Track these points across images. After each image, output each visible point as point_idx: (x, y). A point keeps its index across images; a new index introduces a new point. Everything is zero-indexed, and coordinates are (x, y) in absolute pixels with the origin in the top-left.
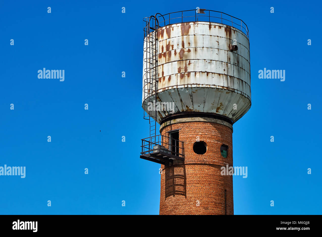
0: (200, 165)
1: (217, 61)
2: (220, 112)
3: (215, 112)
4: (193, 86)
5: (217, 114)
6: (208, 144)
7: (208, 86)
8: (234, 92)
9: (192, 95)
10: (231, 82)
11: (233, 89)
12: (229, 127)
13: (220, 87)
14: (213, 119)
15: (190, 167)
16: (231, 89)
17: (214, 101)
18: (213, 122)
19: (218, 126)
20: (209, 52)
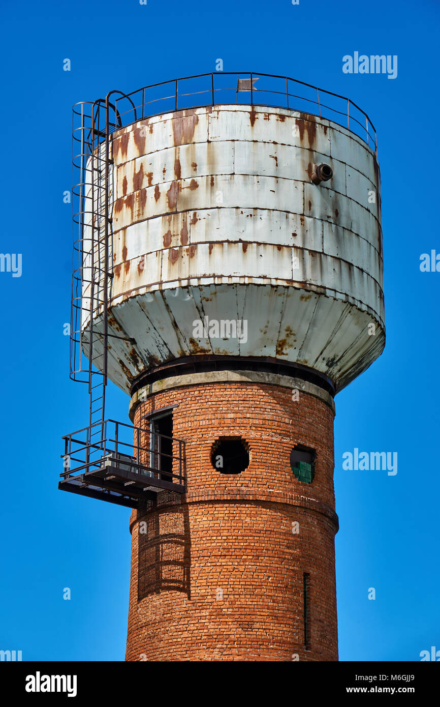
0: (231, 505)
1: (273, 210)
2: (287, 354)
3: (273, 355)
4: (205, 282)
5: (278, 359)
6: (254, 444)
7: (247, 281)
8: (323, 296)
9: (202, 308)
10: (313, 267)
11: (321, 287)
12: (317, 397)
13: (280, 283)
14: (268, 375)
15: (201, 509)
16: (314, 288)
17: (268, 322)
18: (267, 384)
19: (284, 392)
20: (250, 187)
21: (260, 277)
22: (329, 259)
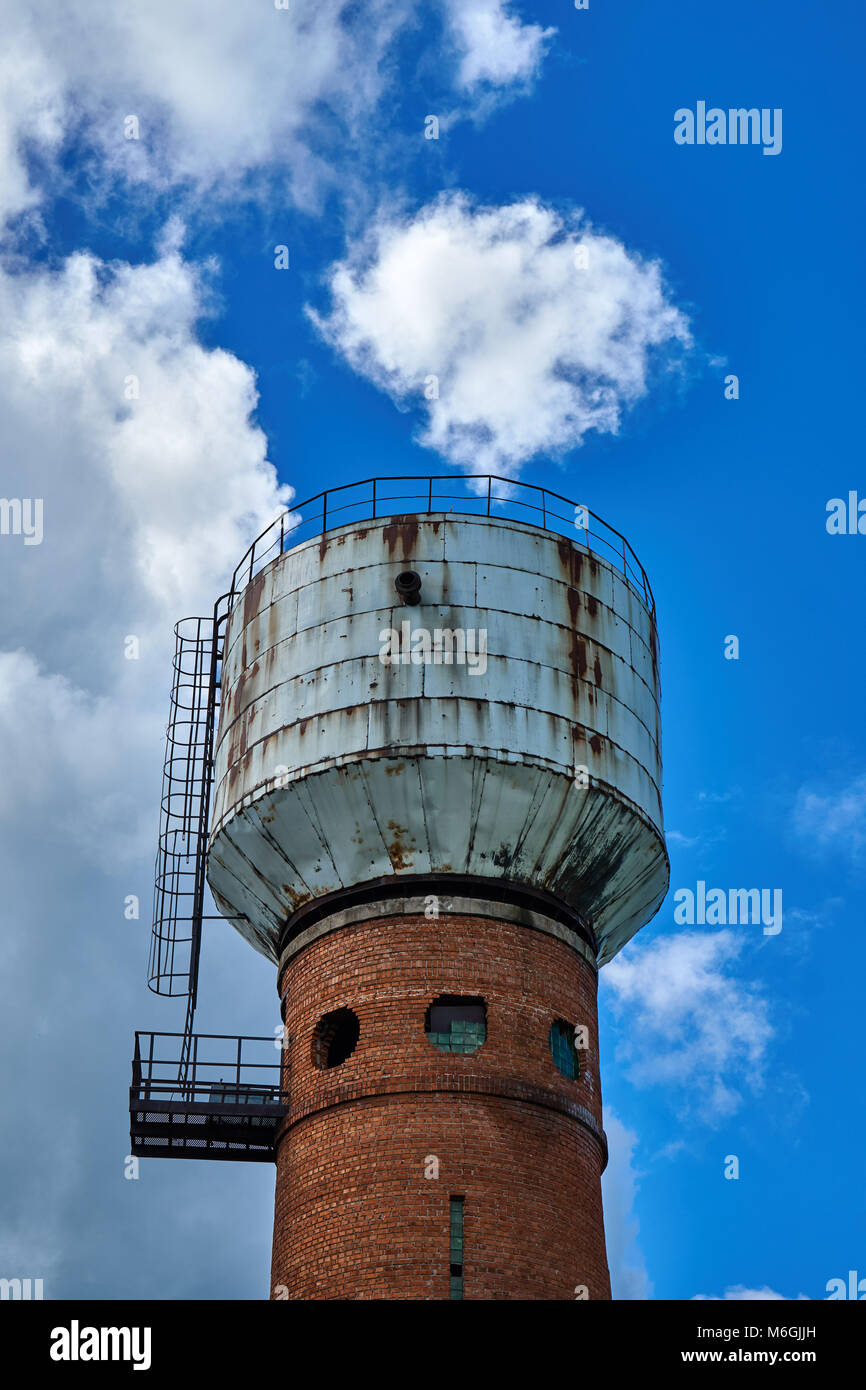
1: (343, 662)
2: (411, 865)
3: (390, 870)
4: (257, 795)
5: (400, 876)
7: (303, 773)
8: (423, 761)
9: (270, 834)
10: (404, 722)
11: (417, 746)
12: (487, 917)
13: (348, 760)
14: (385, 904)
16: (403, 751)
17: (357, 824)
18: (385, 917)
19: (414, 922)
21: (321, 761)
22: (435, 702)
